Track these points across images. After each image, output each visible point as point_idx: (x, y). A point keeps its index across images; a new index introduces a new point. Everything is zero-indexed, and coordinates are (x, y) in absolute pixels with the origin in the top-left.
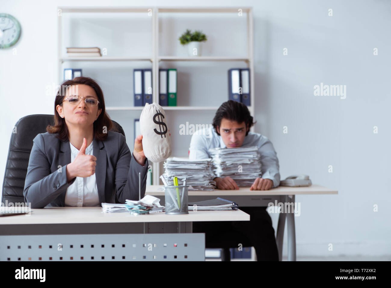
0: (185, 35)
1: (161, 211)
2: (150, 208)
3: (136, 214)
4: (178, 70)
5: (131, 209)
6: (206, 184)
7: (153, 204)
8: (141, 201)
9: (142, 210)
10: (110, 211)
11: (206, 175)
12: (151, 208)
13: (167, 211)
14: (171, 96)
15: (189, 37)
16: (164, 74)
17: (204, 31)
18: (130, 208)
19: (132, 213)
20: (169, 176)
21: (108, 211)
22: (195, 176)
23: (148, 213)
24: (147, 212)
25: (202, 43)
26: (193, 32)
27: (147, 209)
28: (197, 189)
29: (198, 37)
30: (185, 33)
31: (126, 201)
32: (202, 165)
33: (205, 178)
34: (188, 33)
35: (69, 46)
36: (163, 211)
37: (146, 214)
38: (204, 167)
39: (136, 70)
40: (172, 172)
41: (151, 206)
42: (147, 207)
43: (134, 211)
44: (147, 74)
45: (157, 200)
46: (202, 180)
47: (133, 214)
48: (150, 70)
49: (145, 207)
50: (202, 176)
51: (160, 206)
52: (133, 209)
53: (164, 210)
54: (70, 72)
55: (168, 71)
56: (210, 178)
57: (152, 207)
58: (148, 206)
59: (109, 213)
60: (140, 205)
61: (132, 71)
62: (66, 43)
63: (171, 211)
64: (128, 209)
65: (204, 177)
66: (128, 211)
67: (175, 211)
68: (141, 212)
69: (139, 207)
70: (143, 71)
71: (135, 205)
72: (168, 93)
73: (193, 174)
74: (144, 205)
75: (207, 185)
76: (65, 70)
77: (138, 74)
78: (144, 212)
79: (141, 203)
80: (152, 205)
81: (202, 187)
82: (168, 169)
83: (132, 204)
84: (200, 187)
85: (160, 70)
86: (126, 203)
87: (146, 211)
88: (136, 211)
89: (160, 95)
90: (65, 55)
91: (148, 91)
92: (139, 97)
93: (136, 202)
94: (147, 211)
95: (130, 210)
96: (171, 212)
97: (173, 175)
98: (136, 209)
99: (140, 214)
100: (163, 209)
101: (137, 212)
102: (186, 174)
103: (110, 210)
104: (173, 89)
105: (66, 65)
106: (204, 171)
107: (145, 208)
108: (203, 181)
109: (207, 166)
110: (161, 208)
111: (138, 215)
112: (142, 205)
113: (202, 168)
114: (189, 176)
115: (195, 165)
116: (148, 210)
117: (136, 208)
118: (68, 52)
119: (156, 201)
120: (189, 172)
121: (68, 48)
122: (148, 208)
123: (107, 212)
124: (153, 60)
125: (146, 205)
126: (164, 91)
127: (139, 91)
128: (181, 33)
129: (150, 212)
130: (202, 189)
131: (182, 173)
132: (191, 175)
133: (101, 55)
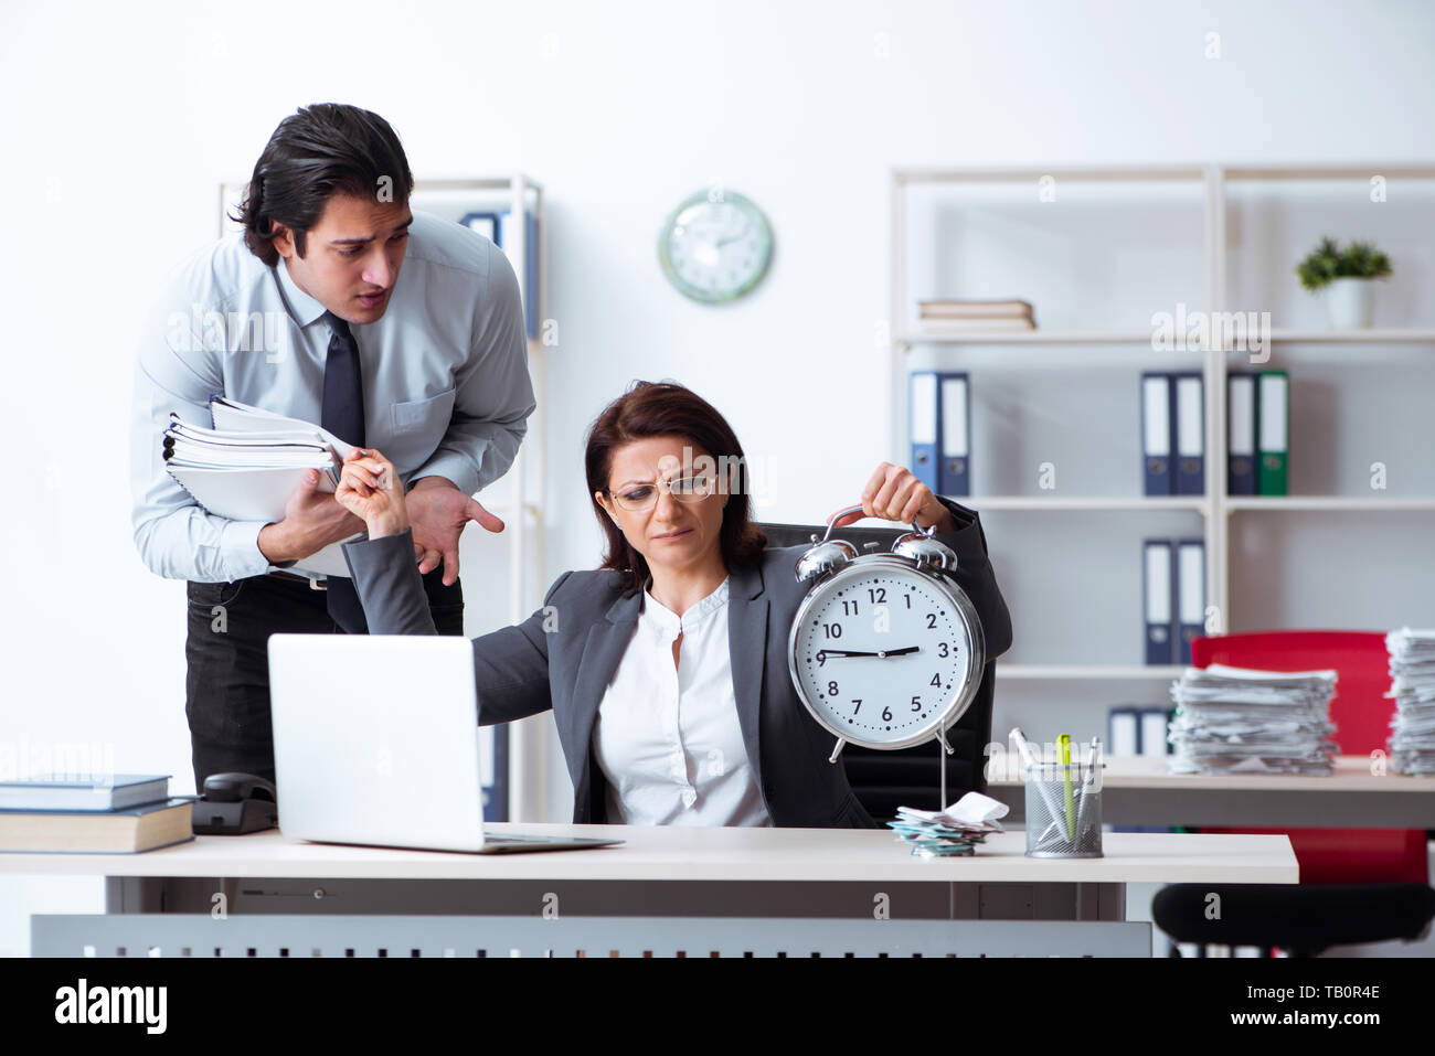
0: (1317, 258)
4: (1295, 375)
6: (1306, 754)
11: (1307, 725)
14: (1268, 462)
15: (1329, 265)
16: (1243, 387)
20: (1190, 725)
22: (1272, 727)
25: (1376, 284)
26: (1344, 246)
28: (1279, 770)
29: (1359, 265)
30: (1319, 251)
31: (897, 813)
32: (1296, 693)
33: (1303, 734)
34: (1328, 250)
35: (928, 295)
38: (1302, 698)
39: (1149, 375)
40: (1196, 714)
44: (1188, 390)
46: (1295, 739)
48: (1197, 375)
50: (1292, 725)
54: (931, 381)
55: (1257, 377)
56: (1320, 734)
61: (1136, 377)
62: (921, 285)
65: (1302, 729)
70: (1173, 379)
72: (1257, 453)
73: (1268, 720)
75: (1309, 756)
76: (914, 374)
77: (1157, 391)
81: (1294, 762)
82: (1187, 703)
84: (1288, 762)
85: (1232, 374)
86: (897, 817)
89: (1232, 458)
90: (915, 327)
91: (1189, 445)
92: (1161, 467)
97: (1200, 723)
102: (1243, 720)
105: (919, 358)
106: (1300, 711)
108: (1298, 744)
109: (1312, 695)
113: (1296, 704)
114: (1253, 725)
115: (1272, 690)
118: (924, 316)
120: (1254, 715)
121: (923, 304)
126: (1243, 445)
127: (1159, 445)
128: (1303, 248)
130: (1295, 769)
131: (1230, 715)
132: (1260, 724)
133: (1034, 324)
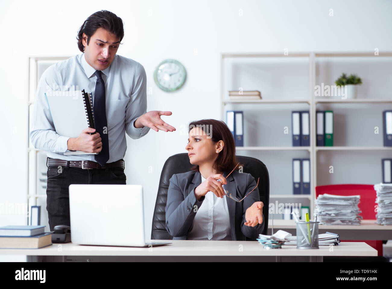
0: (341, 79)
3: (268, 248)
4: (335, 112)
6: (353, 219)
7: (285, 239)
8: (274, 235)
9: (274, 245)
11: (353, 211)
12: (283, 243)
13: (298, 245)
14: (327, 137)
15: (344, 81)
16: (321, 116)
17: (359, 75)
18: (263, 242)
19: (265, 247)
20: (319, 211)
22: (344, 211)
23: (281, 248)
24: (280, 246)
25: (358, 86)
26: (348, 75)
28: (345, 224)
29: (353, 81)
30: (341, 77)
31: (259, 236)
32: (350, 202)
33: (352, 213)
34: (344, 77)
35: (231, 89)
37: (277, 248)
38: (352, 203)
39: (294, 112)
40: (322, 208)
41: (283, 241)
42: (280, 242)
43: (267, 246)
44: (305, 116)
45: (289, 235)
46: (350, 215)
48: (308, 112)
49: (277, 241)
50: (349, 211)
52: (266, 244)
54: (232, 113)
55: (324, 113)
56: (357, 213)
57: (285, 242)
58: (281, 240)
60: (272, 240)
61: (290, 113)
62: (228, 87)
63: (302, 245)
64: (261, 243)
65: (352, 212)
67: (306, 246)
69: (272, 241)
70: (301, 113)
71: (268, 239)
72: (325, 134)
73: (342, 209)
74: (277, 240)
75: (354, 220)
76: (227, 112)
77: (296, 116)
78: (276, 246)
79: (274, 238)
81: (350, 221)
82: (319, 205)
83: (265, 239)
84: (348, 221)
85: (317, 112)
86: (259, 237)
88: (269, 245)
89: (317, 136)
90: (227, 98)
91: (305, 132)
92: (297, 138)
93: (269, 237)
94: (279, 245)
95: (264, 245)
96: (302, 247)
97: (323, 210)
99: (273, 248)
102: (335, 209)
104: (329, 130)
105: (229, 107)
106: (351, 207)
107: (278, 243)
108: (351, 216)
109: (354, 202)
112: (274, 240)
113: (350, 205)
114: (338, 211)
115: (343, 201)
117: (269, 242)
118: (230, 95)
120: (338, 208)
121: (230, 92)
122: (280, 243)
124: (311, 102)
125: (279, 240)
126: (321, 132)
127: (297, 132)
128: (337, 76)
129: (282, 246)
130: (350, 223)
131: (332, 208)
132: (340, 211)
133: (261, 98)
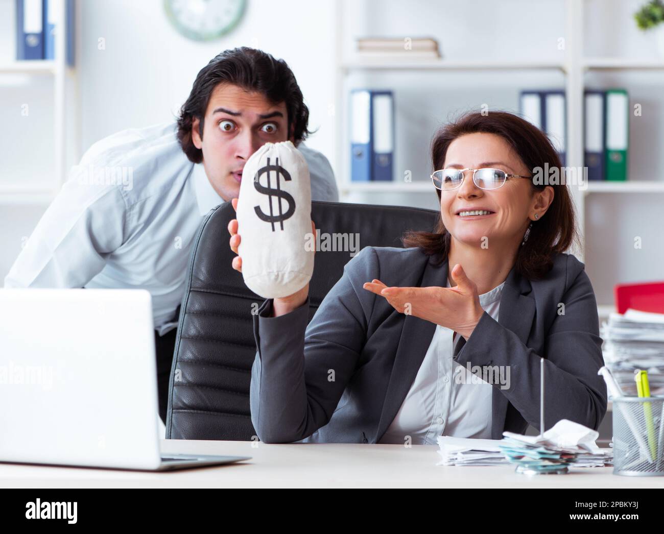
1: (601, 463)
2: (569, 457)
3: (531, 473)
4: (632, 93)
5: (519, 458)
7: (580, 447)
8: (547, 435)
9: (547, 463)
10: (459, 460)
12: (573, 457)
13: (617, 465)
14: (613, 157)
16: (595, 102)
18: (516, 454)
19: (520, 469)
21: (456, 462)
23: (565, 471)
24: (563, 467)
27: (561, 458)
35: (362, 34)
36: (606, 465)
37: (559, 472)
39: (526, 93)
41: (573, 452)
42: (563, 454)
43: (527, 465)
44: (554, 103)
45: (590, 434)
47: (523, 473)
48: (562, 93)
49: (556, 453)
51: (596, 450)
52: (523, 459)
53: (609, 462)
54: (366, 97)
55: (604, 95)
57: (577, 454)
58: (566, 450)
59: (457, 465)
60: (542, 449)
61: (516, 95)
63: (630, 466)
64: (508, 459)
66: (508, 463)
67: (640, 467)
68: (544, 466)
69: (541, 453)
70: (543, 95)
71: (530, 447)
72: (606, 151)
74: (555, 448)
76: (352, 91)
77: (532, 101)
78: (554, 468)
79: (546, 444)
80: (577, 448)
83: (521, 446)
85: (587, 92)
86: (503, 439)
87: (559, 464)
88: (533, 464)
89: (587, 155)
90: (353, 57)
93: (532, 440)
94: (563, 464)
95: (516, 463)
96: (630, 469)
98: (531, 460)
99: (543, 473)
100: (607, 460)
101: (535, 468)
103: (460, 457)
105: (356, 80)
107: (557, 457)
110: (602, 455)
111: (537, 474)
112: (547, 449)
116: (564, 461)
117: (532, 455)
118: (360, 49)
119: (586, 438)
121: (359, 40)
122: (565, 458)
123: (451, 463)
124: (569, 69)
125: (560, 450)
126: (595, 144)
129: (572, 467)
133: (439, 56)
